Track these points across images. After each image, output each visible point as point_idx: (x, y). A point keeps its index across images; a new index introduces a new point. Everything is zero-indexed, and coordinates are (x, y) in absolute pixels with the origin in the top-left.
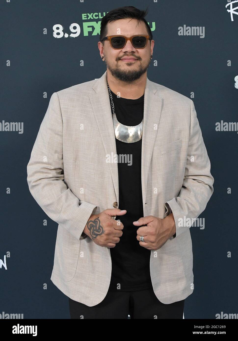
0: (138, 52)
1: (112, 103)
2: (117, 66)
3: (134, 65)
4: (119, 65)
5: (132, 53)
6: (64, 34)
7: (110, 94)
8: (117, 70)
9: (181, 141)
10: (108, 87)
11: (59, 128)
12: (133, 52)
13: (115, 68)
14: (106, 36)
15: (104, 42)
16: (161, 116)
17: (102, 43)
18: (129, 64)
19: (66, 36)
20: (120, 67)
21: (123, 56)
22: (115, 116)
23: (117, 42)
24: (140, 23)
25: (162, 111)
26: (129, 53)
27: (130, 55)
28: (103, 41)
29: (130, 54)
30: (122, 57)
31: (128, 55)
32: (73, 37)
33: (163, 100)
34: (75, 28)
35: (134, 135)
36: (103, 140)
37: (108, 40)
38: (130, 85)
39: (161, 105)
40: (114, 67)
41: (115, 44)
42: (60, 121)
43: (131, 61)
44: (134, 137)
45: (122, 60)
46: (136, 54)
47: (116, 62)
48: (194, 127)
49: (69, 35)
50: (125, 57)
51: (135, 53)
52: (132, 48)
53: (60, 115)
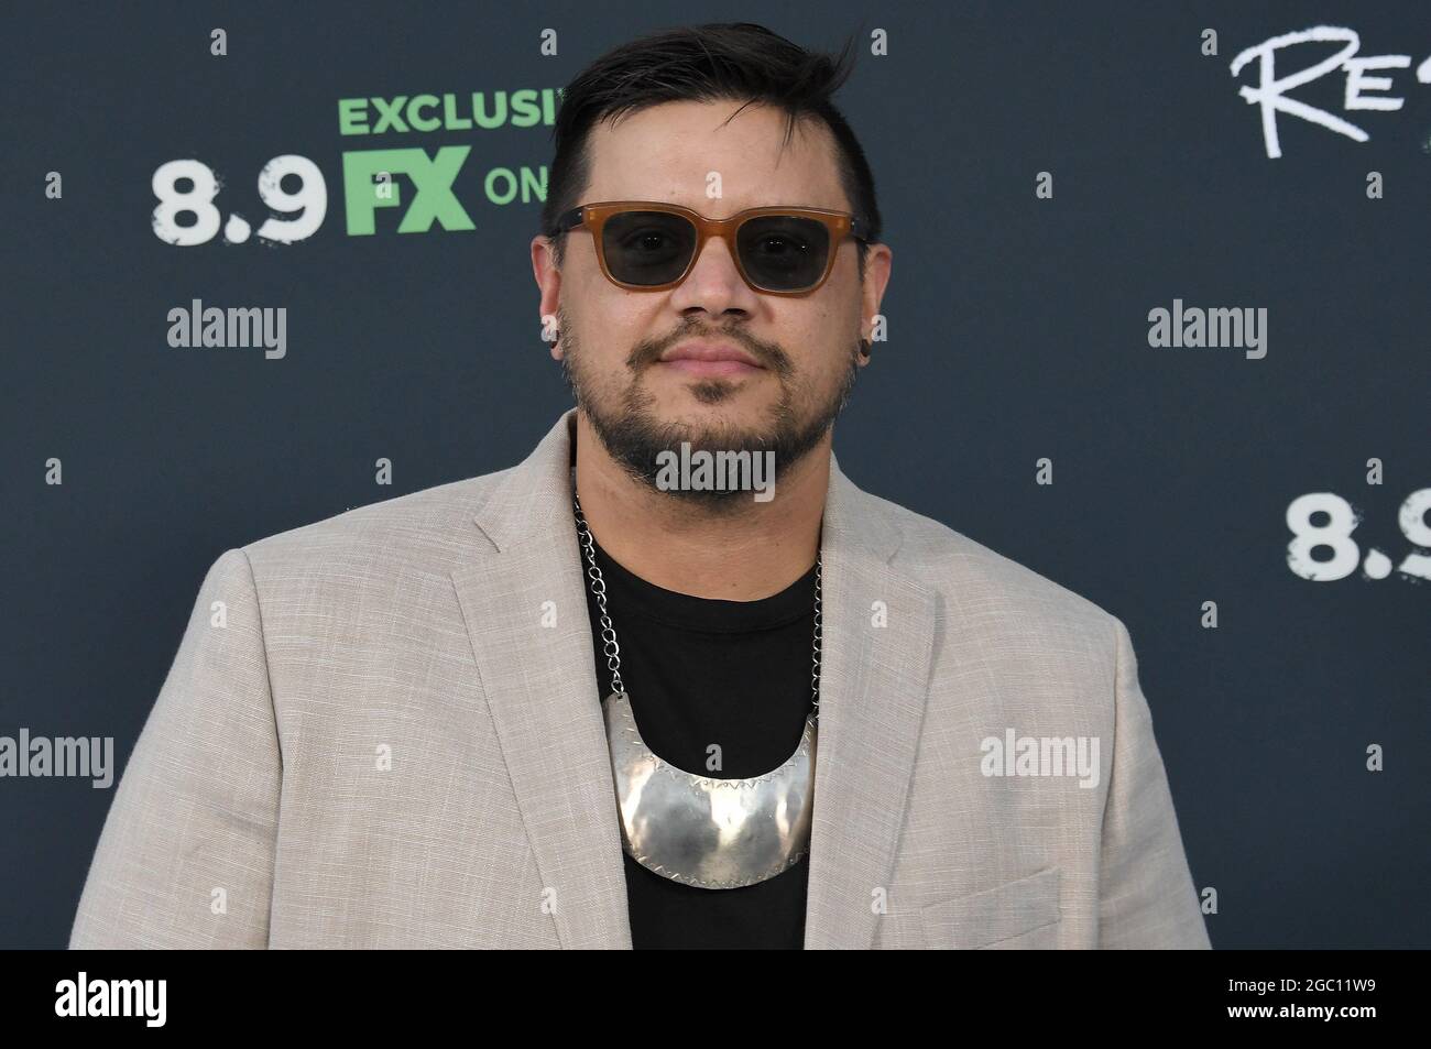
0: (769, 315)
1: (608, 625)
2: (632, 398)
3: (739, 398)
4: (646, 394)
5: (728, 316)
6: (224, 220)
7: (595, 573)
8: (631, 421)
9: (1058, 876)
10: (581, 528)
11: (254, 782)
12: (736, 313)
13: (621, 409)
14: (576, 201)
15: (565, 237)
16: (925, 709)
17: (557, 242)
18: (712, 393)
19: (238, 231)
20: (653, 406)
21: (676, 336)
22: (622, 707)
23: (640, 245)
24: (796, 133)
25: (931, 674)
26: (715, 317)
27: (717, 330)
28: (561, 234)
29: (719, 324)
30: (665, 343)
31: (704, 332)
32: (279, 243)
33: (939, 600)
34: (292, 184)
35: (748, 834)
36: (538, 850)
37: (586, 229)
38: (720, 521)
39: (927, 638)
40: (612, 407)
41: (630, 254)
42: (263, 733)
43: (721, 371)
44: (753, 846)
45: (668, 361)
46: (759, 330)
47: (626, 376)
48: (1137, 794)
49: (256, 224)
50: (689, 343)
51: (748, 323)
52: (732, 287)
53: (260, 693)
